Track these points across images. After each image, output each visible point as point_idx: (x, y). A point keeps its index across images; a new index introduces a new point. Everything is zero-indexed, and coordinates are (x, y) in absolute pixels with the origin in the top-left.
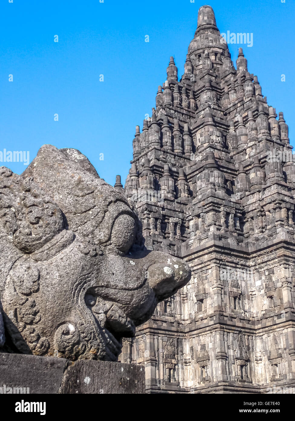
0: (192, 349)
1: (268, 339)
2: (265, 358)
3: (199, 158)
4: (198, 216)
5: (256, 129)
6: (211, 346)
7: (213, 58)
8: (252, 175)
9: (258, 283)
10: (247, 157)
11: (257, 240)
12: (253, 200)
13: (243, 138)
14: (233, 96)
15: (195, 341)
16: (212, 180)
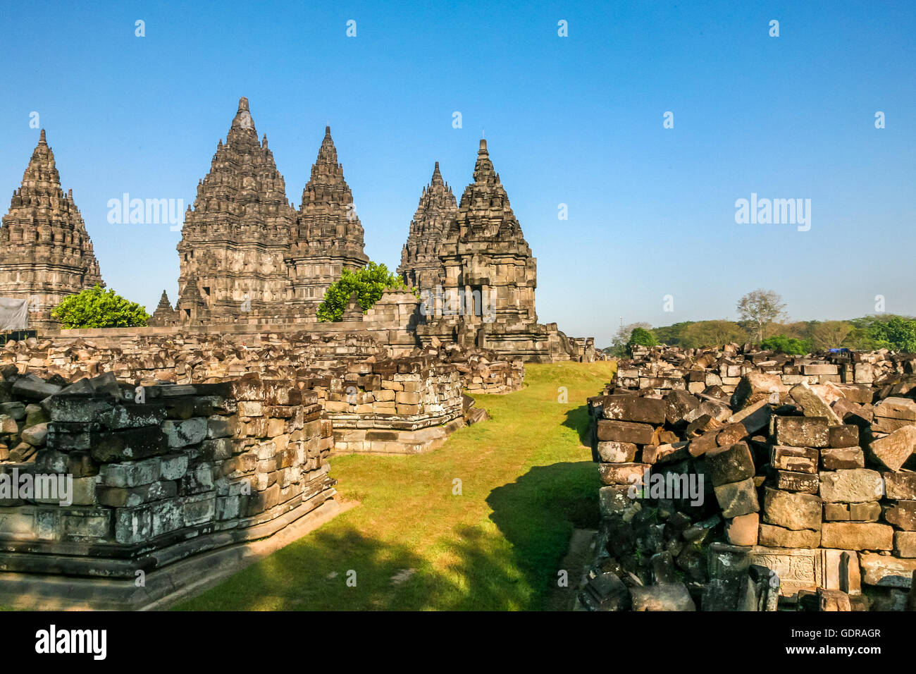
0: (239, 284)
1: (272, 284)
2: (269, 291)
3: (245, 193)
4: (248, 226)
5: (273, 184)
6: (250, 285)
7: (249, 132)
8: (271, 208)
9: (269, 259)
10: (267, 196)
11: (272, 240)
12: (271, 221)
13: (265, 186)
14: (259, 160)
15: (241, 281)
16: (255, 209)
